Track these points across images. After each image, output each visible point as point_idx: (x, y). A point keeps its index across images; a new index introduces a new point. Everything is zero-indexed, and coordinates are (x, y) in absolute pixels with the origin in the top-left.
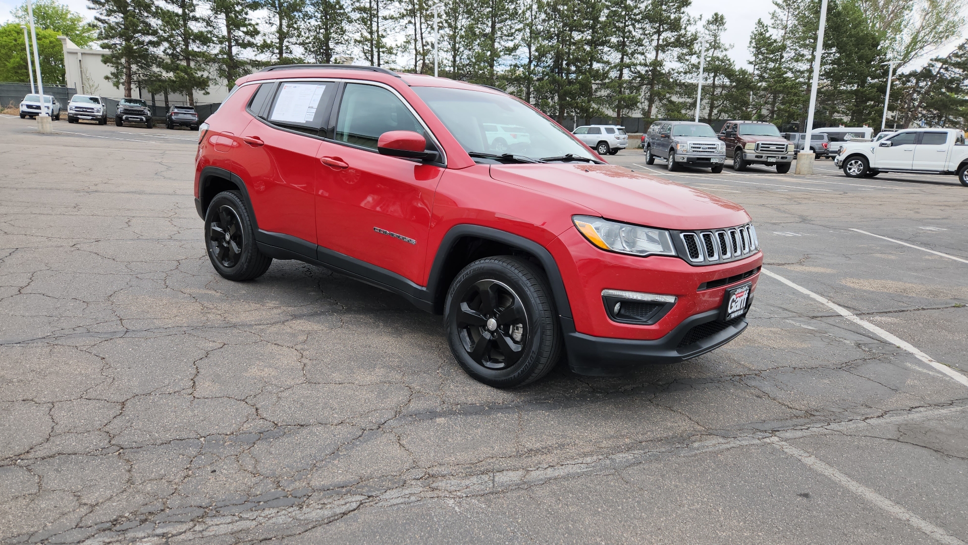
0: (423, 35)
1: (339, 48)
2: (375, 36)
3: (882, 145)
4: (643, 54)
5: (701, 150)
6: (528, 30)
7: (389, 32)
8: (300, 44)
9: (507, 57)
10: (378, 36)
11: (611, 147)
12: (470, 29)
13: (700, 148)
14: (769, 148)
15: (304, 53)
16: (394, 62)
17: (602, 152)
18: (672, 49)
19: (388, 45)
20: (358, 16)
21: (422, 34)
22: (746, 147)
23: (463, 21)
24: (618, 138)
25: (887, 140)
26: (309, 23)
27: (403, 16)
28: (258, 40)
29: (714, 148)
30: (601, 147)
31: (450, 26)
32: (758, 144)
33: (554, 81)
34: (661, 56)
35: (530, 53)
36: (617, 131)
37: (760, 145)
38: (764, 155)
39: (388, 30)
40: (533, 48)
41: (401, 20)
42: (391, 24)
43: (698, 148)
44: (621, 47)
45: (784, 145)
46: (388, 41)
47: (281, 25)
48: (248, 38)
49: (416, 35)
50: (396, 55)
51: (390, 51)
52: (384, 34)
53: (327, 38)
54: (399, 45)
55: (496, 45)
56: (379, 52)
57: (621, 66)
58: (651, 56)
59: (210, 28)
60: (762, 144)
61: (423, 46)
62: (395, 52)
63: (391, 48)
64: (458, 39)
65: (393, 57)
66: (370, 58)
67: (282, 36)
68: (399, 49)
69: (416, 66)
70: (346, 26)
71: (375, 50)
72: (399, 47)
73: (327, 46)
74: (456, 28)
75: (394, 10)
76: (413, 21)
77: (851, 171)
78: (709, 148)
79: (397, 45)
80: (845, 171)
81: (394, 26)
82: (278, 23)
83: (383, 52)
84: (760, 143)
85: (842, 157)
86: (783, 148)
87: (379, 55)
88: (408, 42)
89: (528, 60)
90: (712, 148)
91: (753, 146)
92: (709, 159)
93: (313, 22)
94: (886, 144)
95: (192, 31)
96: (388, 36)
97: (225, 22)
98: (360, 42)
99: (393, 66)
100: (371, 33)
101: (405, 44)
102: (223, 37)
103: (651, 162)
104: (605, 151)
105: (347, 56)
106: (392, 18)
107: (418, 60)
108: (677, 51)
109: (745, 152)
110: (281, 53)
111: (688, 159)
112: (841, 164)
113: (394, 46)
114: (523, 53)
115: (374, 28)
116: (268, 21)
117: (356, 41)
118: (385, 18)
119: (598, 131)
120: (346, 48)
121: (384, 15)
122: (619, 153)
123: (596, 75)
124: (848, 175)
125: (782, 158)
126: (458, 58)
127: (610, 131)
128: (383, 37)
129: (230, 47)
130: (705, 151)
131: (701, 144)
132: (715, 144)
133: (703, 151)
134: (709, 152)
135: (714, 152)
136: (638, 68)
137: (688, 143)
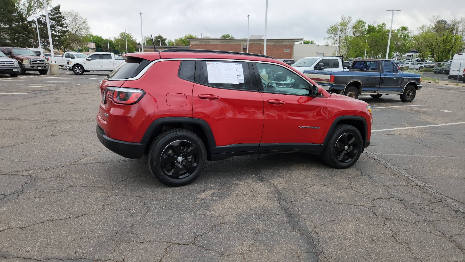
3: (87, 60)
13: (4, 63)
14: (36, 62)
22: (24, 61)
25: (89, 57)
29: (13, 63)
32: (30, 60)
37: (31, 60)
38: (35, 66)
43: (3, 63)
45: (43, 60)
60: (32, 60)
77: (77, 72)
78: (10, 63)
80: (74, 72)
84: (31, 59)
85: (71, 66)
86: (43, 62)
90: (12, 63)
91: (27, 61)
92: (12, 69)
94: (89, 59)
109: (24, 65)
112: (71, 69)
124: (76, 74)
125: (44, 67)
130: (8, 65)
131: (5, 61)
132: (12, 61)
133: (7, 65)
134: (10, 65)
135: (13, 65)
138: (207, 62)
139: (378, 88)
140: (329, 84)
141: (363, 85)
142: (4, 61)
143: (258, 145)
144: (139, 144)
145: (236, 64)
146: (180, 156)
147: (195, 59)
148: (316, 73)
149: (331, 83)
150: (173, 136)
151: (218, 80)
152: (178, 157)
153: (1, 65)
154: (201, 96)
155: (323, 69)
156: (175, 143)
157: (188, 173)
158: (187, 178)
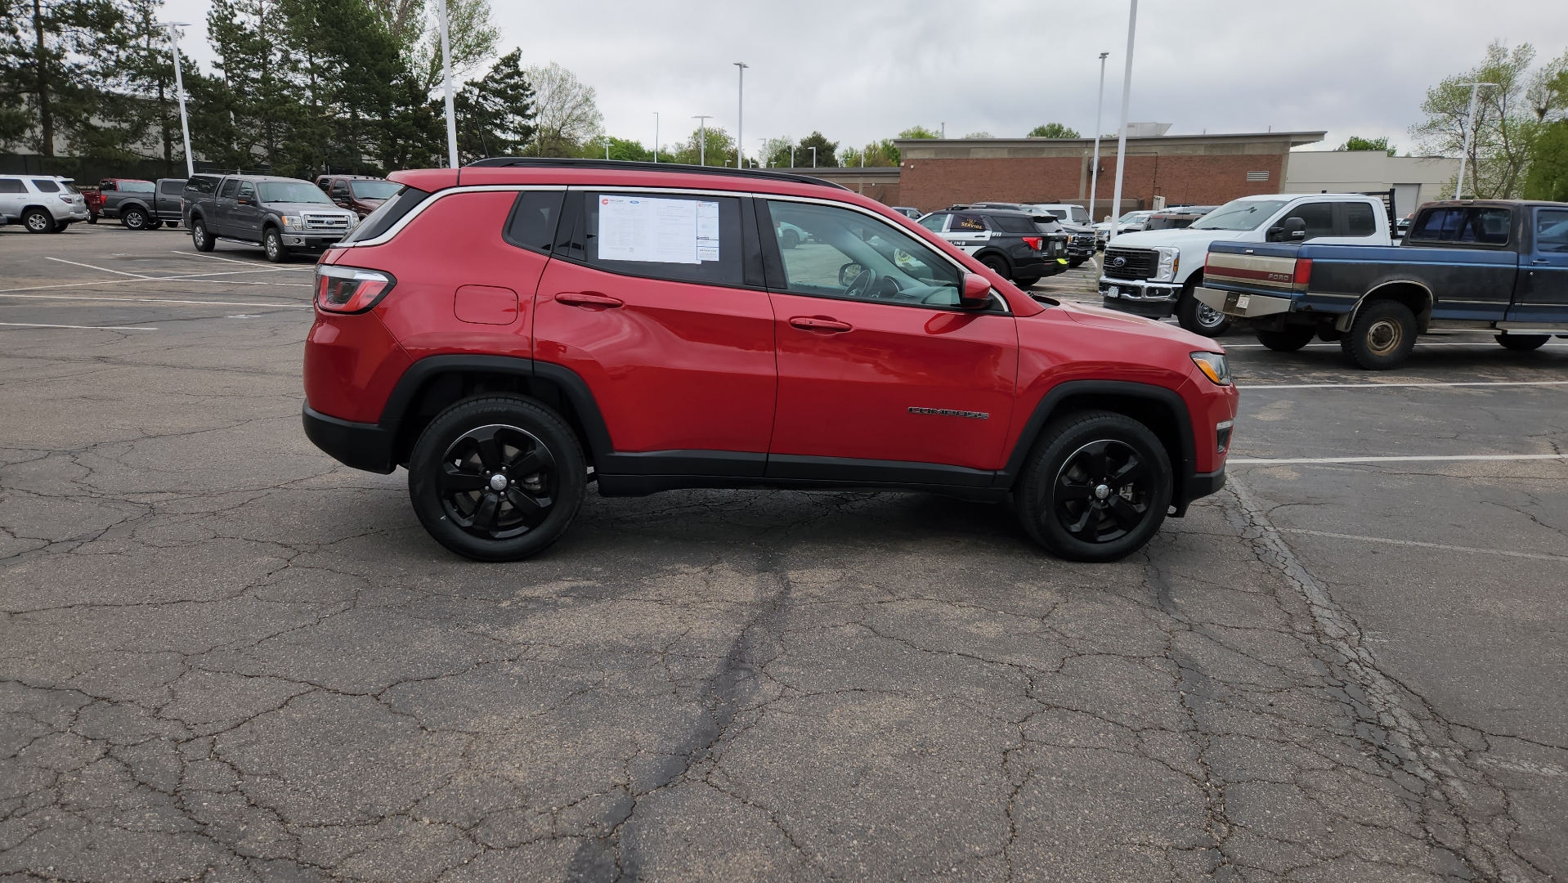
4: (13, 31)
5: (325, 225)
11: (56, 218)
13: (322, 222)
17: (37, 228)
18: (73, 28)
24: (69, 201)
29: (344, 222)
30: (32, 218)
36: (61, 186)
43: (319, 222)
58: (29, 39)
90: (342, 222)
103: (208, 247)
104: (44, 225)
108: (87, 36)
111: (307, 240)
119: (19, 187)
122: (70, 228)
127: (49, 187)
130: (332, 228)
131: (324, 216)
132: (344, 216)
133: (329, 228)
134: (337, 228)
135: (345, 228)
136: (11, 58)
137: (302, 213)
138: (602, 197)
139: (1508, 309)
140: (1291, 291)
141: (1436, 299)
142: (321, 216)
143: (762, 457)
144: (375, 427)
145: (700, 202)
146: (500, 472)
147: (564, 188)
148: (1248, 251)
149: (1297, 286)
150: (474, 412)
151: (631, 249)
152: (493, 474)
153: (313, 228)
154: (567, 297)
155: (1301, 238)
156: (483, 431)
157: (526, 526)
158: (519, 539)
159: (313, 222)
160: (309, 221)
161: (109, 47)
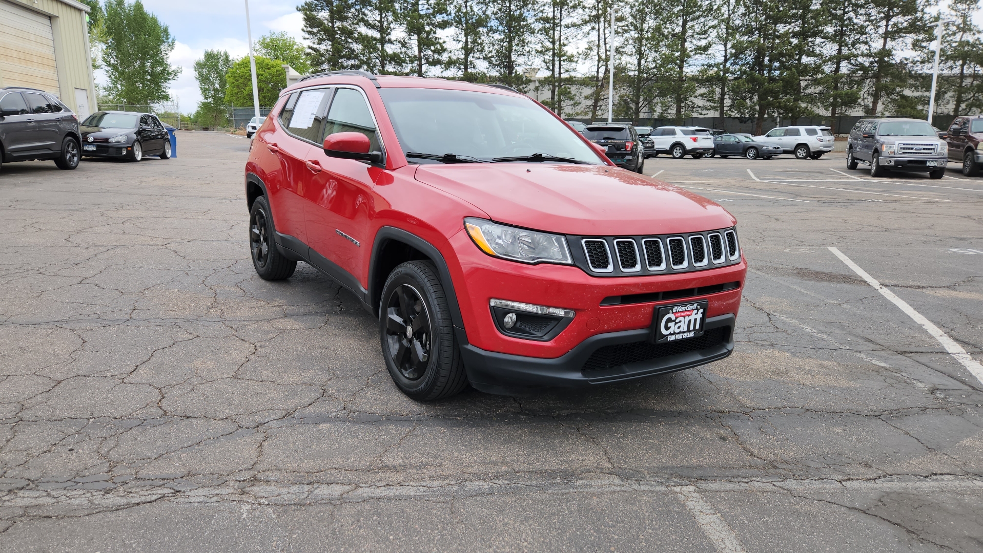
0: (607, 40)
1: (521, 60)
2: (557, 46)
4: (866, 43)
5: (913, 151)
6: (723, 26)
7: (571, 40)
8: (484, 58)
9: (698, 56)
10: (560, 44)
11: (812, 150)
12: (658, 30)
13: (912, 149)
15: (488, 66)
16: (574, 70)
17: (801, 156)
18: (904, 35)
19: (569, 53)
20: (541, 26)
21: (605, 39)
22: (979, 147)
23: (651, 23)
24: (821, 140)
26: (493, 37)
27: (585, 23)
28: (445, 57)
29: (931, 149)
30: (799, 151)
31: (636, 28)
33: (752, 80)
34: (890, 44)
35: (726, 51)
36: (820, 133)
39: (570, 38)
40: (729, 45)
41: (584, 27)
42: (573, 31)
43: (909, 149)
44: (838, 38)
46: (569, 50)
47: (467, 42)
48: (436, 56)
49: (599, 41)
50: (577, 62)
51: (570, 59)
52: (566, 42)
53: (510, 50)
54: (580, 52)
55: (687, 45)
56: (560, 61)
57: (838, 58)
58: (877, 45)
59: (404, 50)
61: (606, 51)
62: (575, 59)
63: (572, 56)
64: (644, 42)
65: (574, 64)
66: (551, 68)
67: (467, 51)
68: (581, 56)
69: (598, 72)
70: (528, 37)
71: (556, 59)
72: (580, 55)
73: (510, 57)
74: (642, 30)
75: (577, 17)
76: (597, 27)
78: (924, 149)
79: (578, 52)
81: (576, 33)
82: (464, 39)
83: (564, 61)
87: (560, 64)
88: (590, 49)
89: (723, 58)
90: (929, 149)
92: (925, 162)
93: (497, 36)
95: (387, 53)
96: (570, 44)
97: (416, 42)
98: (541, 52)
99: (573, 74)
100: (553, 43)
101: (586, 51)
102: (415, 56)
103: (853, 167)
104: (804, 155)
105: (528, 67)
106: (574, 25)
107: (600, 66)
108: (910, 38)
109: (977, 153)
110: (466, 68)
111: (896, 162)
113: (575, 53)
114: (718, 53)
115: (557, 37)
116: (455, 39)
117: (537, 51)
118: (567, 26)
119: (797, 133)
120: (527, 60)
121: (566, 23)
122: (823, 157)
123: (805, 70)
126: (643, 61)
127: (811, 132)
128: (565, 45)
129: (420, 65)
130: (919, 153)
131: (914, 145)
132: (932, 145)
133: (916, 153)
134: (924, 153)
135: (931, 153)
136: (860, 59)
137: (897, 143)
142: (912, 144)
153: (903, 153)
159: (904, 149)
160: (901, 148)
161: (924, 44)
